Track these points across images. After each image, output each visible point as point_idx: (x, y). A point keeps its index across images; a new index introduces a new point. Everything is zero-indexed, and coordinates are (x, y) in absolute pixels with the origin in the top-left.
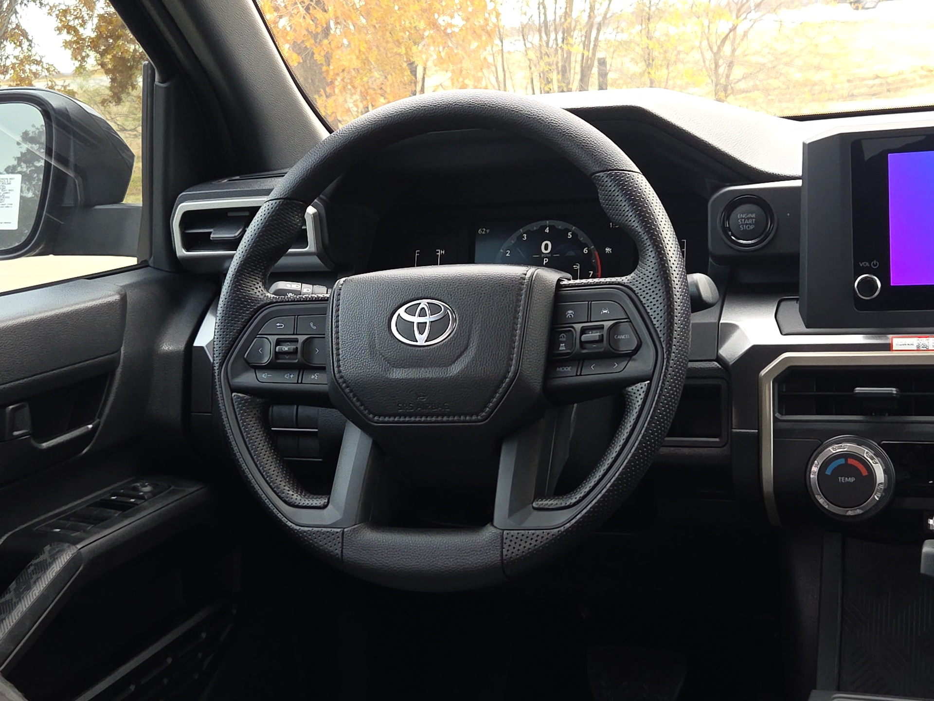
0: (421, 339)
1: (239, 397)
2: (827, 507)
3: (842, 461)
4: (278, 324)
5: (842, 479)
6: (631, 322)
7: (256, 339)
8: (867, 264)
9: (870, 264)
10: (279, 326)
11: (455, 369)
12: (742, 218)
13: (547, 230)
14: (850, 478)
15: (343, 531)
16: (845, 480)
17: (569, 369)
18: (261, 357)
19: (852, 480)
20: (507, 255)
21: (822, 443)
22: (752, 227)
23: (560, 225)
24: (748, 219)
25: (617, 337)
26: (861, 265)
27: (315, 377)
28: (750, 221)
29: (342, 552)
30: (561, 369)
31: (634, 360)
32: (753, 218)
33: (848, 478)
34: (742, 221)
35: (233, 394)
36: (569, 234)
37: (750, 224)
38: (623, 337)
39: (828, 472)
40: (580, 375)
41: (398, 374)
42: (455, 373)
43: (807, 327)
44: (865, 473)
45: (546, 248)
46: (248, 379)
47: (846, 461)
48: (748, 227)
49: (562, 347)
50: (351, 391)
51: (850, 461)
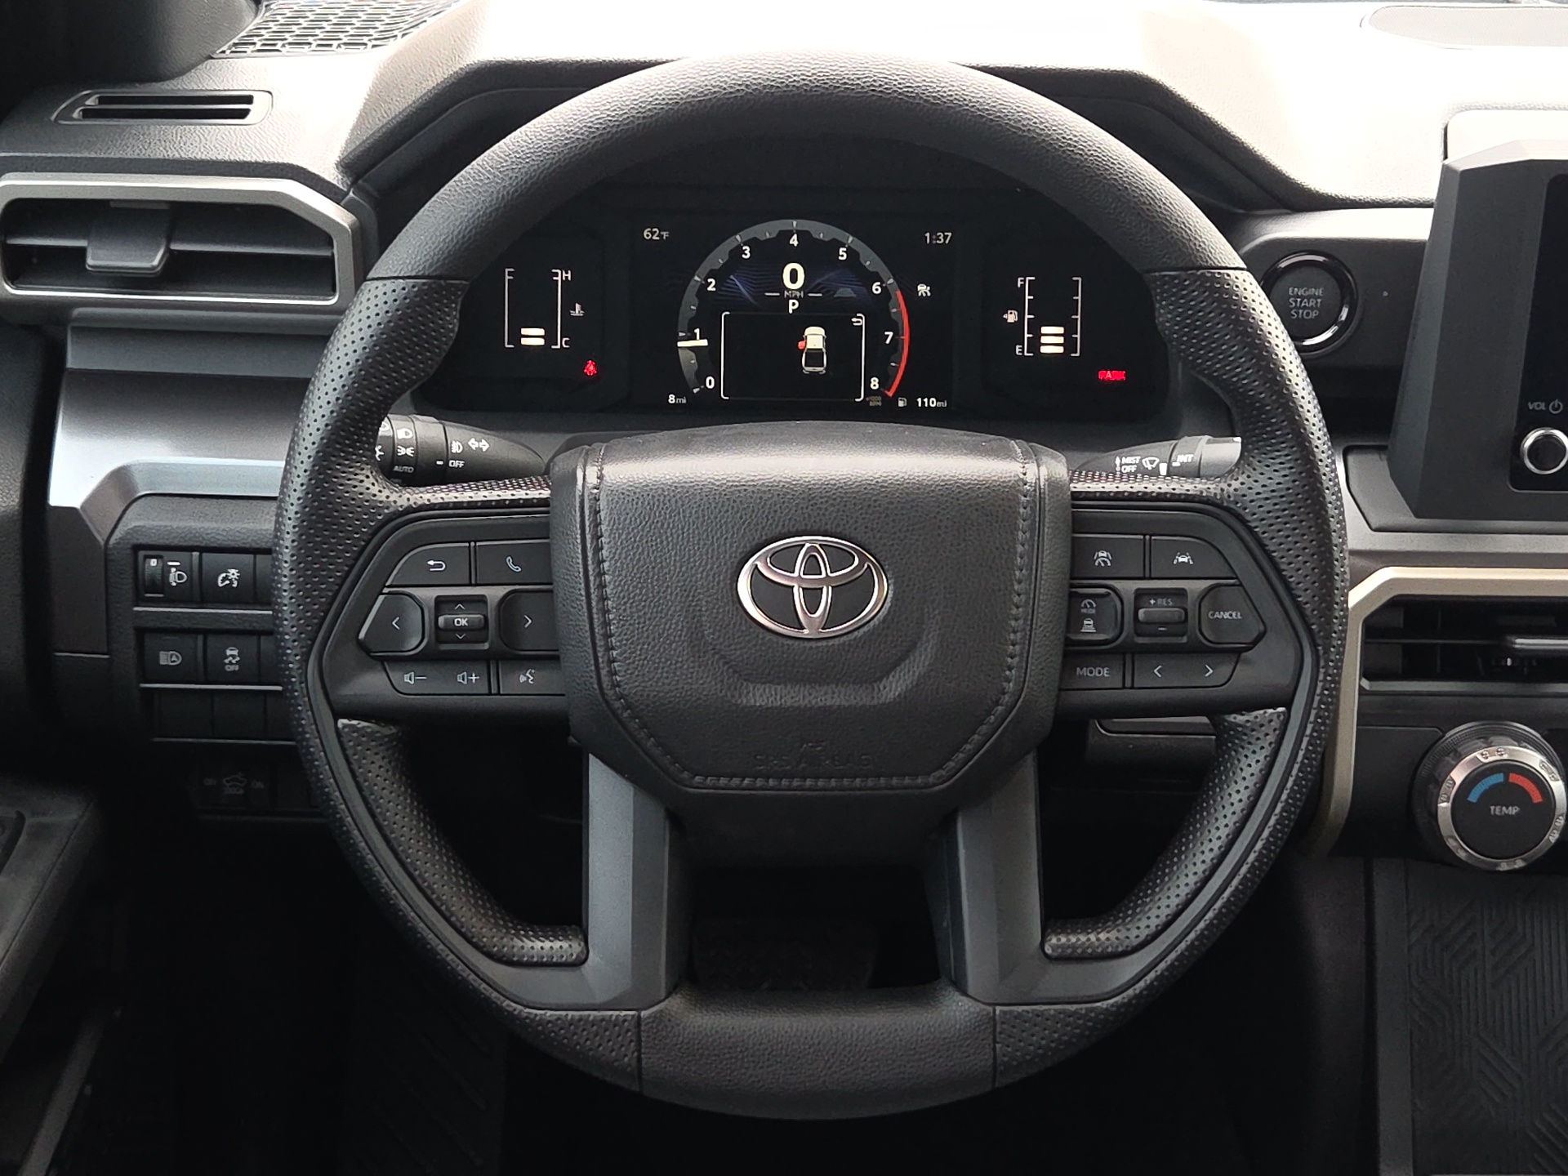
0: (811, 624)
1: (354, 729)
2: (1462, 855)
3: (1498, 778)
4: (431, 563)
5: (1496, 810)
6: (1241, 585)
7: (381, 598)
8: (1543, 406)
9: (1547, 406)
10: (433, 567)
11: (894, 687)
12: (1298, 296)
13: (794, 241)
14: (1510, 808)
15: (639, 1017)
16: (1501, 812)
17: (1105, 672)
18: (401, 635)
19: (1513, 811)
20: (710, 288)
21: (1444, 733)
22: (1313, 315)
23: (822, 232)
24: (1309, 297)
25: (1213, 615)
26: (1531, 408)
27: (526, 678)
28: (1312, 303)
29: (639, 1059)
30: (1085, 671)
31: (1248, 662)
32: (1319, 297)
33: (1507, 808)
34: (1296, 302)
35: (342, 722)
36: (842, 251)
37: (1312, 308)
38: (1226, 616)
39: (1473, 797)
40: (1132, 688)
41: (761, 697)
42: (891, 695)
43: (1417, 516)
44: (1537, 798)
45: (794, 277)
46: (373, 684)
47: (1507, 777)
48: (1308, 314)
49: (1088, 626)
50: (644, 726)
51: (1515, 778)
